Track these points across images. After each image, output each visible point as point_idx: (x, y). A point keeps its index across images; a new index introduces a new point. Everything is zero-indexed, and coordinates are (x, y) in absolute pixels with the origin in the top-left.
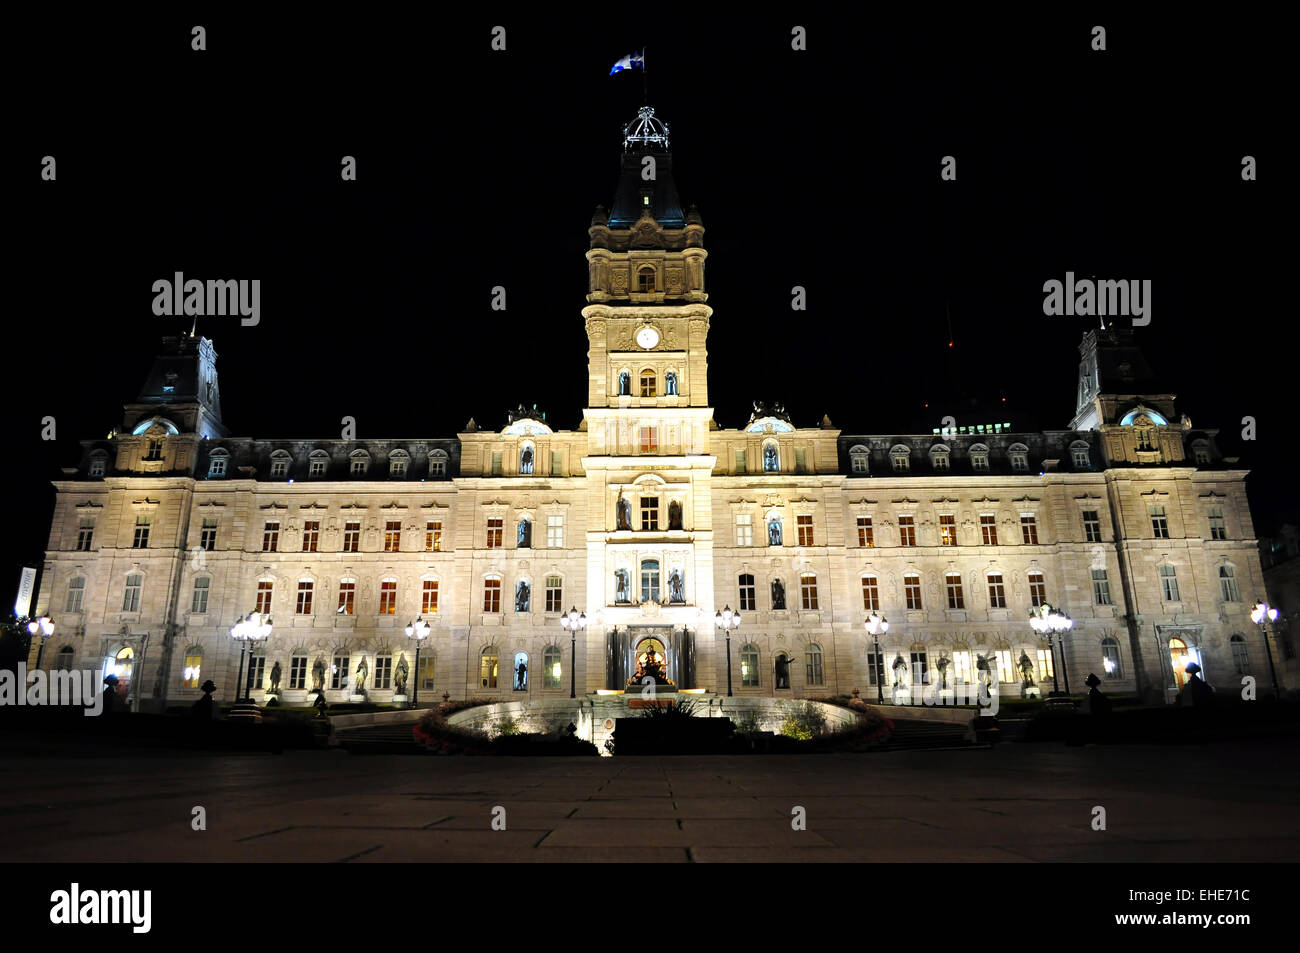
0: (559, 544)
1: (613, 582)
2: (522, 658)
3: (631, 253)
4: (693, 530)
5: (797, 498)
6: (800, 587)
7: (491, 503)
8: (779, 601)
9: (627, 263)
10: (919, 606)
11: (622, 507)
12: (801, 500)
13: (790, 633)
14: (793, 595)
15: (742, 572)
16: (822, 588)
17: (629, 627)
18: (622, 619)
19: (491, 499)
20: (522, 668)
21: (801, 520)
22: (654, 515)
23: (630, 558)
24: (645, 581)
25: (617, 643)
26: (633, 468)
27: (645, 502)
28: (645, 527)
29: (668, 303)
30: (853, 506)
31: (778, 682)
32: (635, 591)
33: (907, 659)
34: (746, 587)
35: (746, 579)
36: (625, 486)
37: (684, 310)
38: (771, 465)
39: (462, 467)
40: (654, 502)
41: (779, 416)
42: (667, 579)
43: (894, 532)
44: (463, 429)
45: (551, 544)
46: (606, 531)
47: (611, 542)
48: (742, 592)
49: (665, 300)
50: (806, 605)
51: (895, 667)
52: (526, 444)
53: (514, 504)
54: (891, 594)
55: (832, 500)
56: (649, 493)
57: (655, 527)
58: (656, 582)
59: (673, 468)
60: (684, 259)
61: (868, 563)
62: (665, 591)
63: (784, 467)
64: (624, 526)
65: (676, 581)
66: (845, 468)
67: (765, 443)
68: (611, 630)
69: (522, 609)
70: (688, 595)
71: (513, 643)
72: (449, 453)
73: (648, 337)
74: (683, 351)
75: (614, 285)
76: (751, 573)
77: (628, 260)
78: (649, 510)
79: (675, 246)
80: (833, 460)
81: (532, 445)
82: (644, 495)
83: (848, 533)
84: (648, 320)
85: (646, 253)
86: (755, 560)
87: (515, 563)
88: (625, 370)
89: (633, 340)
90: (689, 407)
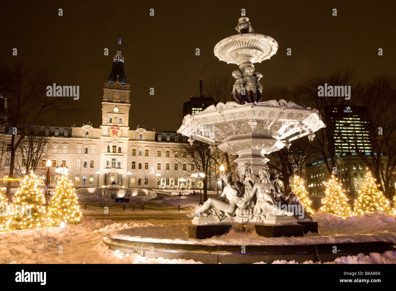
0: (94, 153)
1: (106, 163)
2: (85, 177)
3: (114, 90)
4: (123, 153)
5: (146, 146)
6: (145, 165)
7: (79, 143)
8: (140, 167)
9: (112, 92)
10: (169, 169)
11: (109, 147)
12: (147, 146)
13: (142, 174)
14: (143, 166)
15: (133, 161)
16: (149, 165)
17: (109, 173)
18: (107, 171)
19: (79, 142)
20: (85, 180)
21: (146, 151)
22: (115, 149)
23: (109, 158)
24: (113, 163)
25: (106, 176)
26: (111, 139)
27: (113, 147)
28: (113, 152)
29: (121, 102)
30: (157, 148)
31: (139, 184)
32: (110, 166)
33: (165, 180)
34: (133, 164)
35: (134, 163)
36: (109, 143)
37: (125, 104)
38: (141, 138)
39: (72, 135)
41: (143, 128)
42: (117, 163)
43: (165, 154)
44: (72, 126)
45: (92, 153)
46: (105, 152)
47: (106, 155)
48: (133, 165)
49: (121, 101)
50: (146, 169)
51: (163, 182)
52: (87, 130)
53: (84, 144)
54: (163, 167)
55: (153, 147)
56: (114, 145)
57: (115, 152)
58: (115, 164)
59: (120, 140)
60: (125, 92)
61: (159, 160)
62: (117, 166)
63: (144, 139)
64: (109, 151)
65: (119, 164)
66: (156, 140)
67: (140, 134)
68: (105, 173)
69: (85, 167)
70: (121, 166)
71: (83, 174)
72: (69, 131)
73: (116, 110)
74: (124, 114)
75: (109, 97)
76: (135, 161)
77: (113, 91)
78: (114, 148)
79: (123, 89)
80: (154, 138)
81: (89, 131)
83: (156, 154)
84: (116, 106)
85: (117, 90)
86: (136, 159)
87: (84, 157)
88: (111, 117)
89: (113, 110)
90: (124, 126)
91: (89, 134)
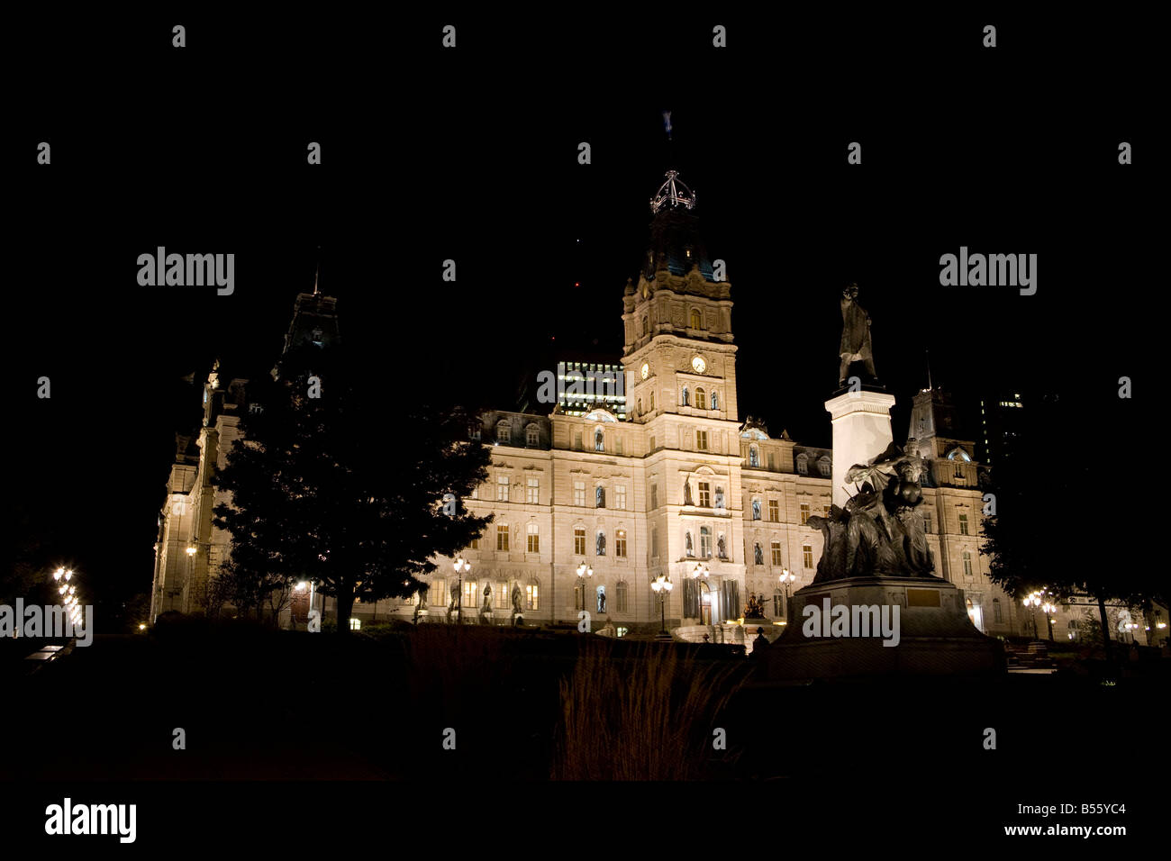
1: (684, 541)
2: (601, 589)
3: (687, 297)
4: (730, 509)
5: (769, 487)
6: (771, 550)
7: (578, 471)
9: (682, 303)
11: (687, 488)
12: (772, 488)
13: (765, 581)
16: (784, 551)
19: (578, 467)
20: (603, 596)
21: (772, 503)
22: (708, 496)
23: (692, 524)
24: (703, 542)
26: (694, 461)
27: (701, 486)
28: (702, 505)
29: (711, 340)
30: (799, 496)
36: (689, 474)
37: (721, 347)
38: (754, 462)
39: (555, 441)
40: (706, 486)
41: (761, 428)
42: (717, 543)
44: (552, 411)
45: (617, 506)
47: (681, 513)
49: (708, 337)
50: (775, 563)
52: (599, 427)
53: (593, 473)
55: (790, 491)
56: (704, 480)
57: (708, 505)
58: (709, 543)
59: (718, 463)
60: (719, 307)
61: (806, 536)
62: (715, 551)
63: (762, 465)
65: (721, 543)
66: (795, 470)
67: (751, 446)
68: (684, 577)
69: (601, 554)
70: (728, 554)
71: (596, 578)
72: (541, 426)
73: (699, 364)
74: (721, 378)
75: (674, 319)
77: (683, 301)
78: (704, 492)
79: (711, 295)
80: (790, 463)
82: (700, 481)
83: (797, 515)
84: (700, 352)
85: (695, 298)
87: (595, 518)
88: (686, 387)
89: (690, 364)
90: (727, 420)
91: (604, 438)
